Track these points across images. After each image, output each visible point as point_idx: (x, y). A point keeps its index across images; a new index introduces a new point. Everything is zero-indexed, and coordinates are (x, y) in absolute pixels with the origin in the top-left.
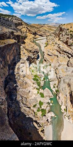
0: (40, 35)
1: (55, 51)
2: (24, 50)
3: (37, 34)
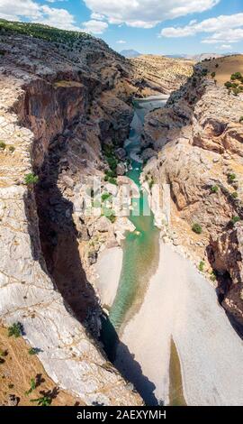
0: (156, 89)
1: (166, 116)
2: (99, 108)
3: (148, 86)
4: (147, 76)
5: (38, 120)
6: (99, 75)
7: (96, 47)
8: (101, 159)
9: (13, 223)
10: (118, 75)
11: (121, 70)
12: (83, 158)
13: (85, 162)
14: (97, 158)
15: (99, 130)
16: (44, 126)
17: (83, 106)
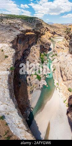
0: (59, 35)
1: (63, 45)
2: (40, 41)
3: (56, 34)
4: (56, 30)
5: (20, 45)
6: (40, 30)
7: (39, 21)
8: (39, 59)
9: (4, 85)
10: (46, 30)
11: (47, 29)
12: (34, 59)
13: (34, 60)
14: (38, 59)
15: (40, 48)
16: (22, 47)
17: (34, 40)
